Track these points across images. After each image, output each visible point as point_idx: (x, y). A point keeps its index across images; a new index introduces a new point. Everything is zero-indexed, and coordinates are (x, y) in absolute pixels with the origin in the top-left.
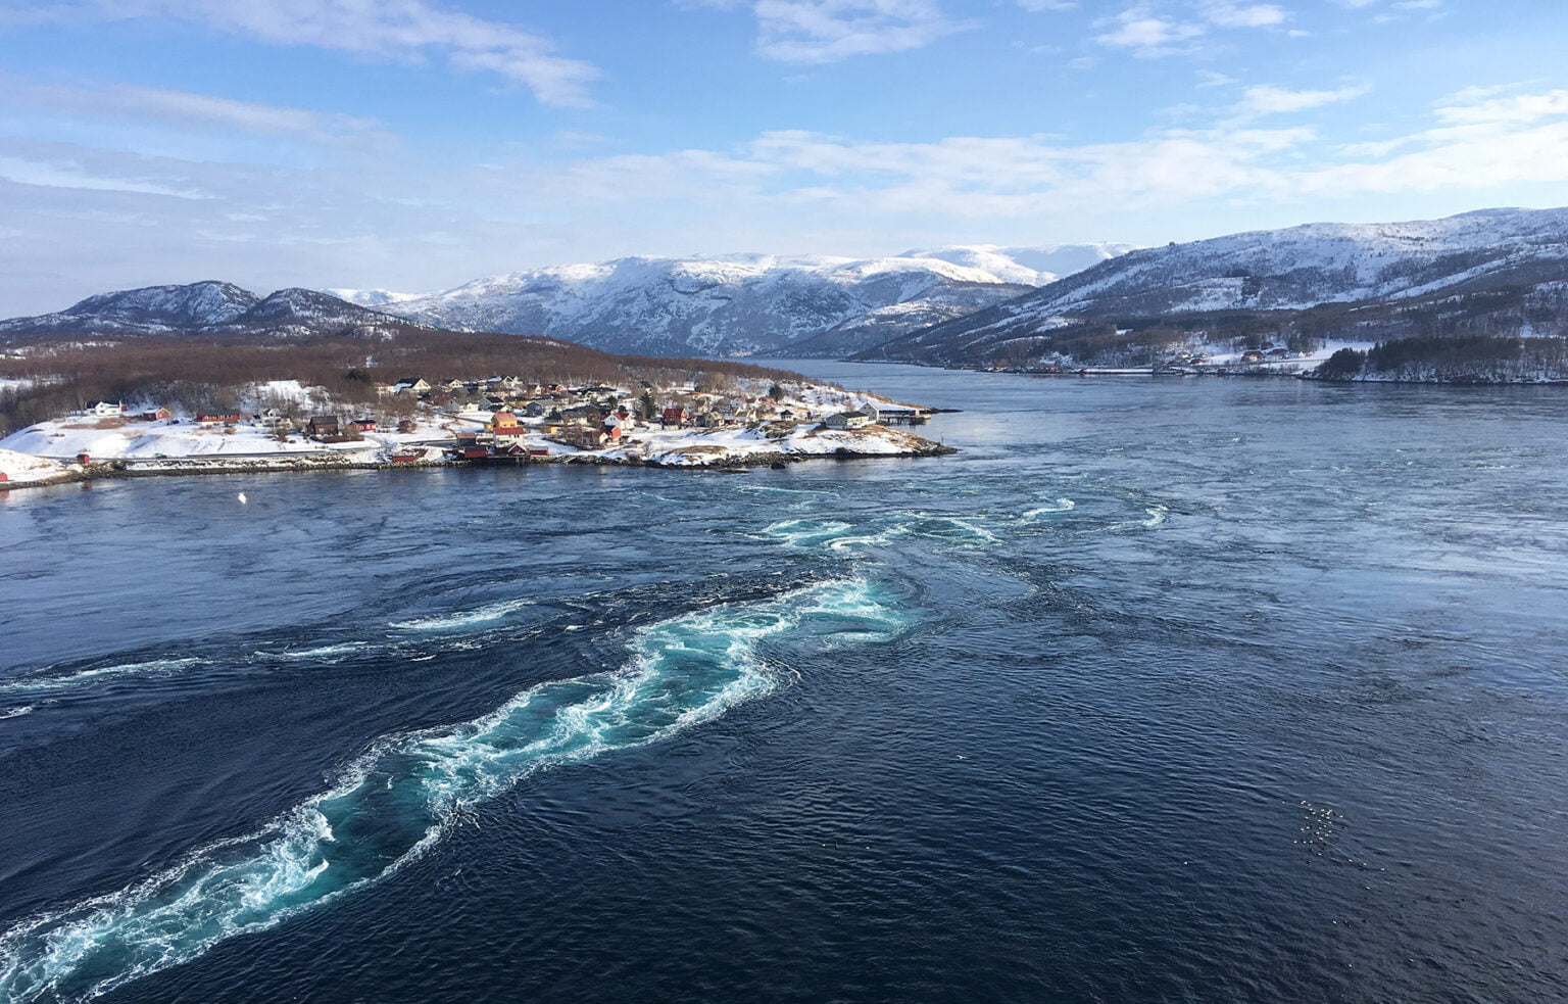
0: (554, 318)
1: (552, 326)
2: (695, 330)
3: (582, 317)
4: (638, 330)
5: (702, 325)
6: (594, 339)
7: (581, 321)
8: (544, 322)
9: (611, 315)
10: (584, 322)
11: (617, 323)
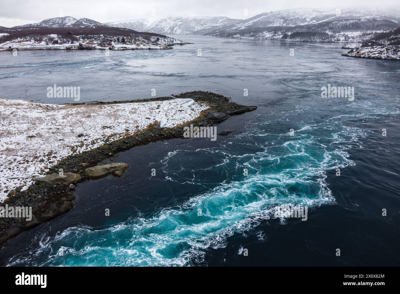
0: (146, 26)
1: (145, 27)
2: (175, 29)
3: (152, 25)
4: (163, 28)
5: (177, 28)
6: (154, 30)
7: (151, 27)
8: (144, 27)
9: (157, 25)
10: (152, 27)
11: (159, 27)
